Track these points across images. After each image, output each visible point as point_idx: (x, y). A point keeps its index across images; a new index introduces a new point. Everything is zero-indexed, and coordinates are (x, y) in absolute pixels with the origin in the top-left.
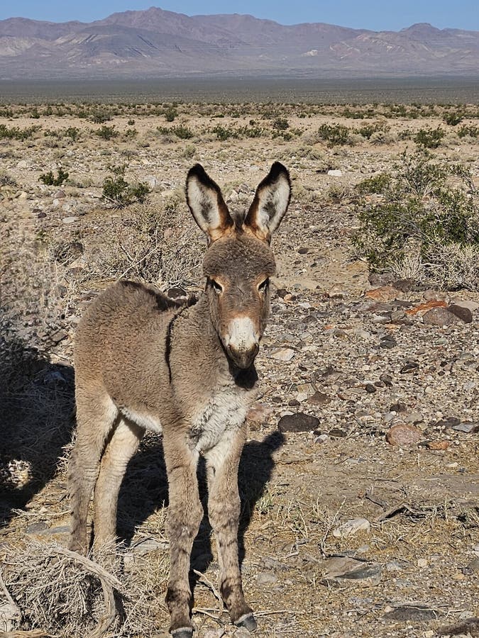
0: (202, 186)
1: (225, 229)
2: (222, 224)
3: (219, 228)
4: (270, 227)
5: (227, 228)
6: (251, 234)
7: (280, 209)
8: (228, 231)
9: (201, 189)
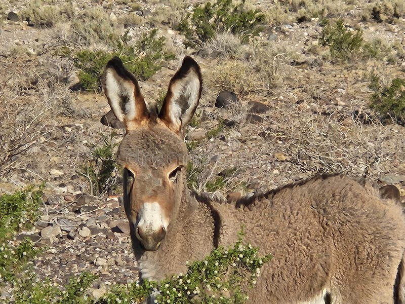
0: (120, 78)
1: (141, 121)
2: (138, 116)
3: (135, 120)
4: (183, 119)
5: (143, 120)
6: (165, 126)
7: (192, 102)
8: (143, 123)
9: (118, 81)
